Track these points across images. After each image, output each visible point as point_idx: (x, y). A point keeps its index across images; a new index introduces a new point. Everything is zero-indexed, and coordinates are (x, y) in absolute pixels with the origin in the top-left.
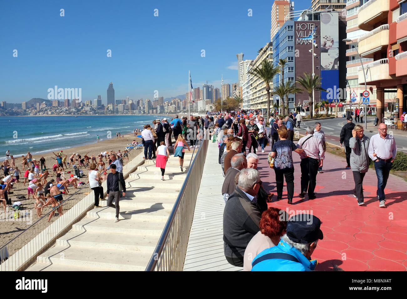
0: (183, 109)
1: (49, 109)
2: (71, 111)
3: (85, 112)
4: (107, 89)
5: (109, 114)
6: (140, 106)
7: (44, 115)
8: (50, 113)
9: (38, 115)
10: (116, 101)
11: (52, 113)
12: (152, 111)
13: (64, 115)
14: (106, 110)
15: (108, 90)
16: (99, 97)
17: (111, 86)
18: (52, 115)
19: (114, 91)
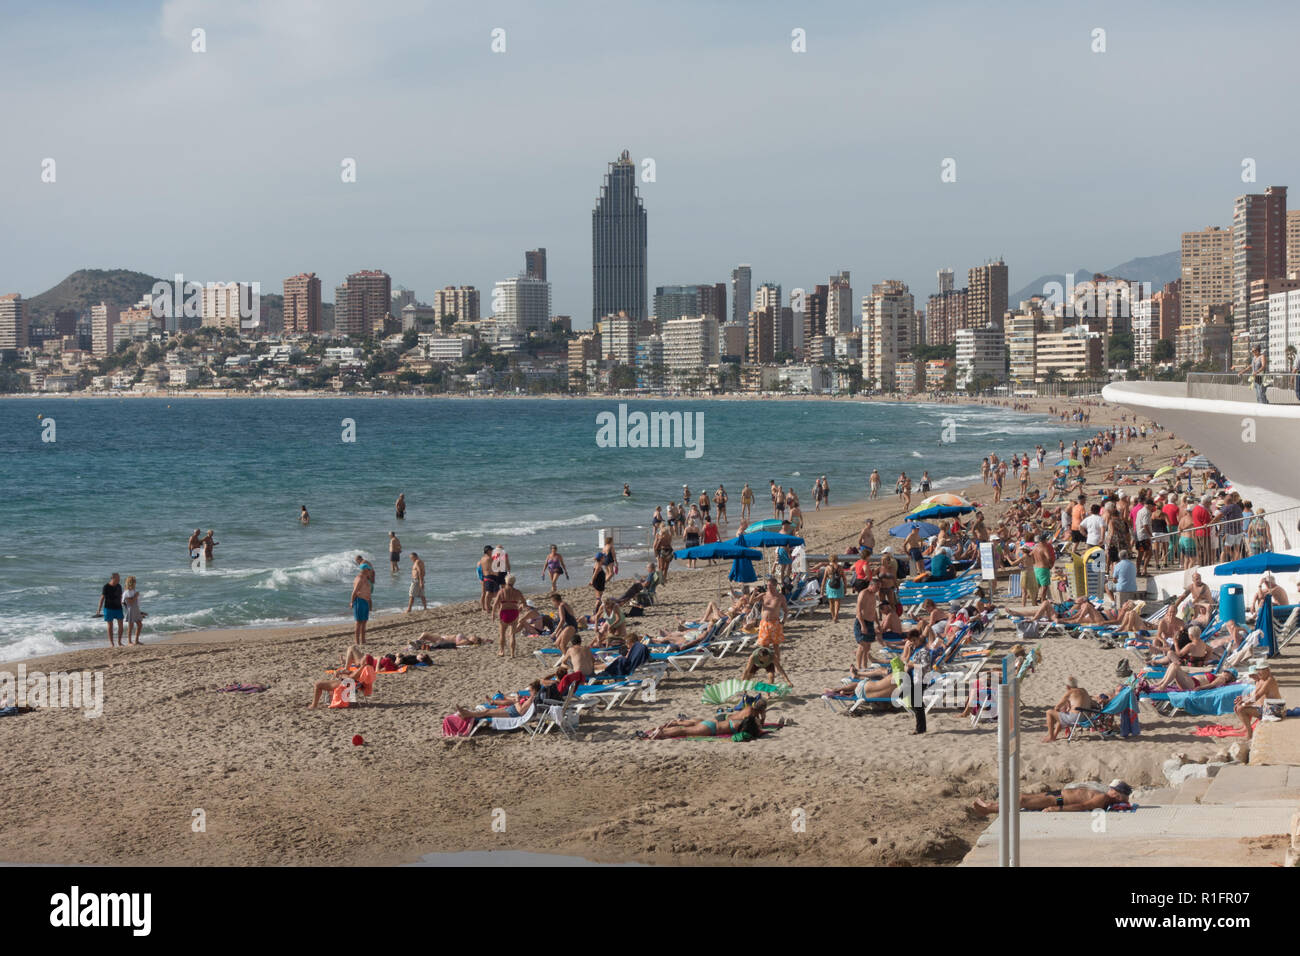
0: (1157, 358)
1: (173, 346)
2: (328, 363)
3: (425, 369)
4: (593, 205)
5: (600, 387)
6: (830, 331)
7: (137, 392)
8: (178, 376)
9: (97, 391)
10: (660, 291)
11: (199, 379)
12: (912, 372)
13: (276, 394)
14: (575, 361)
15: (598, 216)
16: (536, 262)
17: (622, 177)
18: (191, 393)
19: (640, 215)
